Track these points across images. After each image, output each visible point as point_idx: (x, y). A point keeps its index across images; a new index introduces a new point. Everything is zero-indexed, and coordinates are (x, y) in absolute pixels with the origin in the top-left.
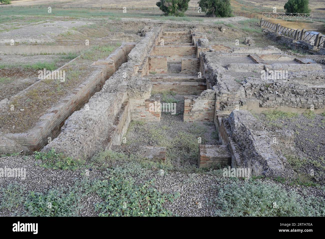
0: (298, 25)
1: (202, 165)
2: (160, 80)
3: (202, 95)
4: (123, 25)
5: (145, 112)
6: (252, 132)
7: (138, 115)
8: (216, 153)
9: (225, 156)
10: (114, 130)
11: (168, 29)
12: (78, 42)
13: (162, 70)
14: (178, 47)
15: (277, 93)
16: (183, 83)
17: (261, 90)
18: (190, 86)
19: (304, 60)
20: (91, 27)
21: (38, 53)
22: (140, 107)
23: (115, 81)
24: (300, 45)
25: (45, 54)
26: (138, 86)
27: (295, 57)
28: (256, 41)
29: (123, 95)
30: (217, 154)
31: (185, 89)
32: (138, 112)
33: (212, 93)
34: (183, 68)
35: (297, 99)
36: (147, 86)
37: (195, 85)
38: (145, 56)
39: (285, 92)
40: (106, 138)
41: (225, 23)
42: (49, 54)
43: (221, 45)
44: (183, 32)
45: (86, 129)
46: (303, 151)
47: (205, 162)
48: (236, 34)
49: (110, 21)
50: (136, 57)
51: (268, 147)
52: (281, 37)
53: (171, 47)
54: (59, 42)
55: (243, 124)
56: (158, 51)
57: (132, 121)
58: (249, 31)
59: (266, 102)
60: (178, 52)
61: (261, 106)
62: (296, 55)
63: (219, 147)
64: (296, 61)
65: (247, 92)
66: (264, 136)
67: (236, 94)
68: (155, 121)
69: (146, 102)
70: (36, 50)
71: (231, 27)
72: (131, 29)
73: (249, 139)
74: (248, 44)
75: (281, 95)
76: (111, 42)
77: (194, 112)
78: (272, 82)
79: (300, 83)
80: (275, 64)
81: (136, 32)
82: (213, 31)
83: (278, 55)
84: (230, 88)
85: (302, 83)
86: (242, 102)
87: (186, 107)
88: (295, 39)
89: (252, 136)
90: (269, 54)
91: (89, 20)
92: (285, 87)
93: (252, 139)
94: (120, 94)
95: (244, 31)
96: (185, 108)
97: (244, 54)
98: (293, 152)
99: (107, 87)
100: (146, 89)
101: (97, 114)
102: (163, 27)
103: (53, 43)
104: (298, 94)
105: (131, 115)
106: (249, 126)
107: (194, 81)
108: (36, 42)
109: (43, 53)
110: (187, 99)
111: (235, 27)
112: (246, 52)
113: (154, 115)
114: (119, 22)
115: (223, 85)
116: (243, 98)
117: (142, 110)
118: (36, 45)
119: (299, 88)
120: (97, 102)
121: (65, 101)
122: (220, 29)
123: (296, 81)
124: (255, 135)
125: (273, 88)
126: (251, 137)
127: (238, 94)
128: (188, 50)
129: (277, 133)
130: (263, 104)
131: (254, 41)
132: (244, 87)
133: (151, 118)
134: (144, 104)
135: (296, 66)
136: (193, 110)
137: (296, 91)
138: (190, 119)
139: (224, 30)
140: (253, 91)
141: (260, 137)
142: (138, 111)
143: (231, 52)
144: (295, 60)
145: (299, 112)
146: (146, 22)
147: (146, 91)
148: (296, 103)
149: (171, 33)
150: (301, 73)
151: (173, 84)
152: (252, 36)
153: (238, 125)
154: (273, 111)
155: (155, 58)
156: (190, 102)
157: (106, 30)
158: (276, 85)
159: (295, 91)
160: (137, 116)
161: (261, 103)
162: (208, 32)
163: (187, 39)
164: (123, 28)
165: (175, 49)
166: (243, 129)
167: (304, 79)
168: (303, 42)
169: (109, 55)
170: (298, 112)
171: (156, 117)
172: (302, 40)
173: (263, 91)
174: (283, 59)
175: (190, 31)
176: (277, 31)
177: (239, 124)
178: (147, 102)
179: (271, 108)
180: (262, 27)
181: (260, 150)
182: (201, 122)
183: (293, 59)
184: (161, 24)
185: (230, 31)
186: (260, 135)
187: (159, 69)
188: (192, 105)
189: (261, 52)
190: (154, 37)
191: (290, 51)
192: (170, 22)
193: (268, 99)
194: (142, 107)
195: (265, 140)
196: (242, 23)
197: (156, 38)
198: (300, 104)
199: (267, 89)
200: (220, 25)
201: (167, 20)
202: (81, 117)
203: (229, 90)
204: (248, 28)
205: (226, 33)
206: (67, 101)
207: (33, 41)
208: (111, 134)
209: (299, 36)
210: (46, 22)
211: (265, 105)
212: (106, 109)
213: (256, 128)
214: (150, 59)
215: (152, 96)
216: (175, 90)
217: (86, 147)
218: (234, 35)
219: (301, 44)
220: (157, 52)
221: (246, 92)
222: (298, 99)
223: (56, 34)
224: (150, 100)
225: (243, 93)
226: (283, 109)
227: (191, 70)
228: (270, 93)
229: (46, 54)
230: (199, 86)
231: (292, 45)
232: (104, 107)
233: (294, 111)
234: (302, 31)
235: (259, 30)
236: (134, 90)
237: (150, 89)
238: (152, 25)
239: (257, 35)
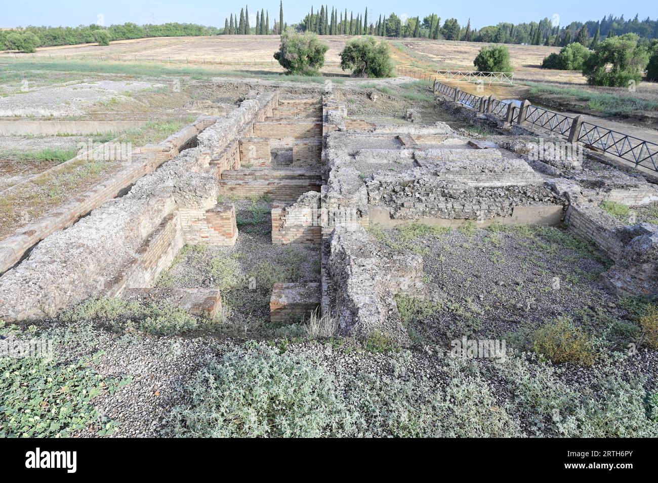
0: (491, 90)
1: (275, 317)
2: (249, 177)
3: (299, 200)
4: (214, 88)
5: (207, 230)
6: (354, 260)
7: (196, 235)
8: (297, 296)
9: (311, 301)
10: (134, 261)
11: (288, 96)
12: (125, 115)
13: (261, 161)
14: (292, 124)
15: (418, 195)
16: (283, 183)
17: (394, 191)
18: (297, 186)
19: (482, 144)
20: (159, 91)
21: (53, 133)
22: (197, 222)
23: (155, 179)
24: (486, 121)
25: (65, 136)
26: (191, 188)
27: (469, 139)
28: (424, 115)
29: (164, 203)
30: (299, 298)
31: (288, 192)
32: (195, 231)
33: (314, 196)
34: (295, 158)
35: (447, 205)
36: (207, 187)
37: (304, 184)
38: (231, 137)
39: (430, 195)
40: (112, 277)
41: (378, 87)
42: (72, 135)
43: (361, 120)
44: (311, 101)
45: (65, 262)
46: (442, 288)
47: (279, 312)
48: (394, 103)
49: (194, 82)
50: (210, 140)
51: (371, 284)
52: (461, 108)
53: (280, 124)
54: (93, 116)
55: (343, 248)
56: (261, 130)
57: (186, 245)
58: (414, 100)
59: (399, 211)
60: (293, 133)
61: (392, 217)
62: (472, 136)
63: (305, 287)
64: (471, 145)
65: (371, 194)
66: (368, 267)
67: (352, 197)
68: (225, 245)
69: (207, 214)
70: (49, 129)
71: (386, 92)
72: (227, 95)
73: (346, 273)
74: (410, 120)
75: (423, 199)
76: (181, 116)
77: (288, 229)
78: (414, 179)
79: (456, 179)
80: (430, 150)
81: (236, 99)
82: (359, 99)
83: (443, 135)
84: (345, 187)
85: (459, 179)
86: (361, 212)
87: (275, 220)
88: (480, 111)
89: (351, 267)
90: (429, 135)
91: (158, 81)
92: (432, 185)
93: (350, 273)
94: (158, 201)
95: (406, 99)
96: (273, 222)
97: (391, 134)
98: (420, 291)
99: (138, 189)
100: (206, 192)
101: (97, 237)
102: (278, 92)
103: (81, 116)
104: (451, 197)
105: (185, 235)
106: (352, 249)
107: (305, 179)
108: (52, 115)
109: (62, 133)
110: (278, 207)
111: (393, 92)
112: (394, 131)
113: (223, 235)
114: (207, 84)
115: (335, 185)
116: (364, 206)
117: (203, 227)
118: (49, 120)
119: (454, 187)
120: (104, 216)
121: (56, 214)
122: (369, 96)
123: (451, 177)
124: (355, 266)
125: (413, 188)
126: (349, 269)
127: (355, 198)
128: (309, 128)
129: (394, 261)
130: (395, 214)
131: (419, 115)
132: (367, 186)
133: (218, 239)
134: (205, 217)
135: (461, 152)
136: (285, 225)
137: (449, 192)
138: (283, 239)
139: (376, 97)
140: (381, 193)
141: (362, 268)
142: (196, 228)
143: (372, 131)
144: (469, 143)
145: (454, 225)
146: (252, 85)
147: (205, 196)
148: (446, 211)
149: (292, 101)
150: (459, 164)
151: (269, 184)
152: (420, 107)
153: (335, 249)
154: (413, 225)
155: (249, 141)
156: (280, 212)
157: (185, 97)
158: (418, 182)
159: (446, 191)
160: (195, 237)
161: (392, 213)
162: (350, 101)
163: (315, 112)
164: (214, 94)
165: (288, 126)
166: (342, 255)
167: (463, 173)
168: (490, 116)
169: (167, 137)
170: (452, 226)
171: (227, 238)
172: (490, 112)
173: (396, 193)
174: (450, 142)
175: (322, 99)
176: (456, 99)
177: (339, 247)
178: (209, 214)
179: (409, 221)
180: (437, 93)
181: (354, 290)
182: (301, 246)
183: (466, 142)
184: (276, 87)
185: (385, 98)
186: (363, 266)
187: (257, 159)
188: (284, 218)
189: (417, 131)
190: (257, 109)
191: (463, 130)
192: (290, 84)
193: (403, 205)
194: (202, 222)
195: (369, 274)
196: (405, 87)
197: (260, 109)
198: (453, 212)
199: (404, 189)
200: (369, 90)
201: (286, 83)
202: (61, 242)
203: (341, 192)
204: (415, 94)
205: (379, 103)
206: (61, 214)
207: (46, 113)
208: (125, 269)
209: (486, 107)
210: (82, 82)
211: (399, 215)
212: (121, 227)
213: (363, 253)
214: (240, 143)
215: (220, 203)
216: (272, 193)
217: (57, 294)
218: (390, 105)
219: (487, 119)
220: (258, 132)
221: (368, 194)
222: (450, 205)
223: (91, 103)
224: (215, 210)
225: (364, 197)
226: (428, 221)
227: (309, 161)
228: (407, 195)
229: (68, 135)
230: (309, 186)
231: (475, 121)
232: (114, 224)
233: (445, 224)
234: (489, 98)
235: (430, 98)
236: (185, 193)
237: (214, 193)
238: (262, 90)
239: (426, 105)
